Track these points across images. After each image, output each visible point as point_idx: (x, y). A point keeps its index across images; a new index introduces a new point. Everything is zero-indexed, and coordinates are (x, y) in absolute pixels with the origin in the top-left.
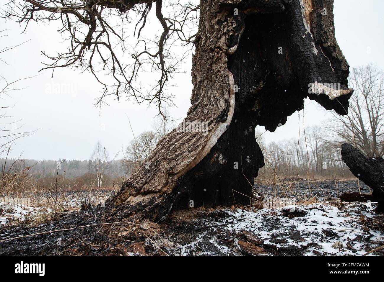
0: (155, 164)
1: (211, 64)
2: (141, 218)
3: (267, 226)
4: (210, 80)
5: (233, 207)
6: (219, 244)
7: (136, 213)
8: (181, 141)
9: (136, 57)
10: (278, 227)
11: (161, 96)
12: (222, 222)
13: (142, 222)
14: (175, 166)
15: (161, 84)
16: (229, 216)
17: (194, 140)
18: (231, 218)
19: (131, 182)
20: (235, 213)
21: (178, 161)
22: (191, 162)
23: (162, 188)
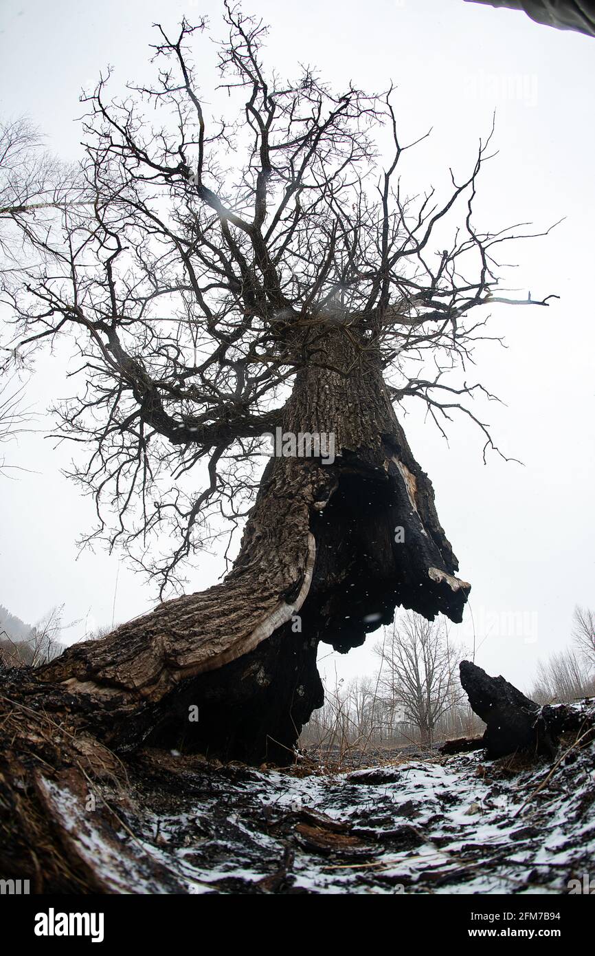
0: (144, 634)
1: (284, 515)
2: (79, 726)
3: (336, 801)
4: (278, 536)
5: (264, 765)
6: (249, 827)
7: (72, 713)
8: (206, 612)
9: (159, 507)
10: (357, 801)
11: (170, 574)
12: (245, 787)
13: (79, 735)
14: (183, 652)
15: (176, 558)
16: (258, 780)
17: (233, 616)
18: (261, 783)
19: (84, 649)
20: (268, 776)
21: (192, 643)
22: (216, 654)
23: (143, 685)
